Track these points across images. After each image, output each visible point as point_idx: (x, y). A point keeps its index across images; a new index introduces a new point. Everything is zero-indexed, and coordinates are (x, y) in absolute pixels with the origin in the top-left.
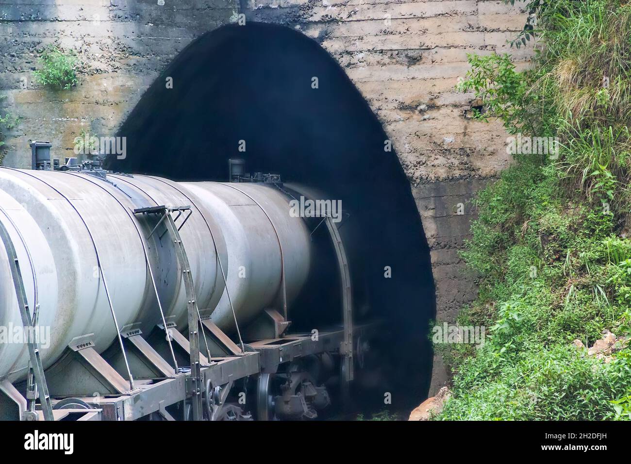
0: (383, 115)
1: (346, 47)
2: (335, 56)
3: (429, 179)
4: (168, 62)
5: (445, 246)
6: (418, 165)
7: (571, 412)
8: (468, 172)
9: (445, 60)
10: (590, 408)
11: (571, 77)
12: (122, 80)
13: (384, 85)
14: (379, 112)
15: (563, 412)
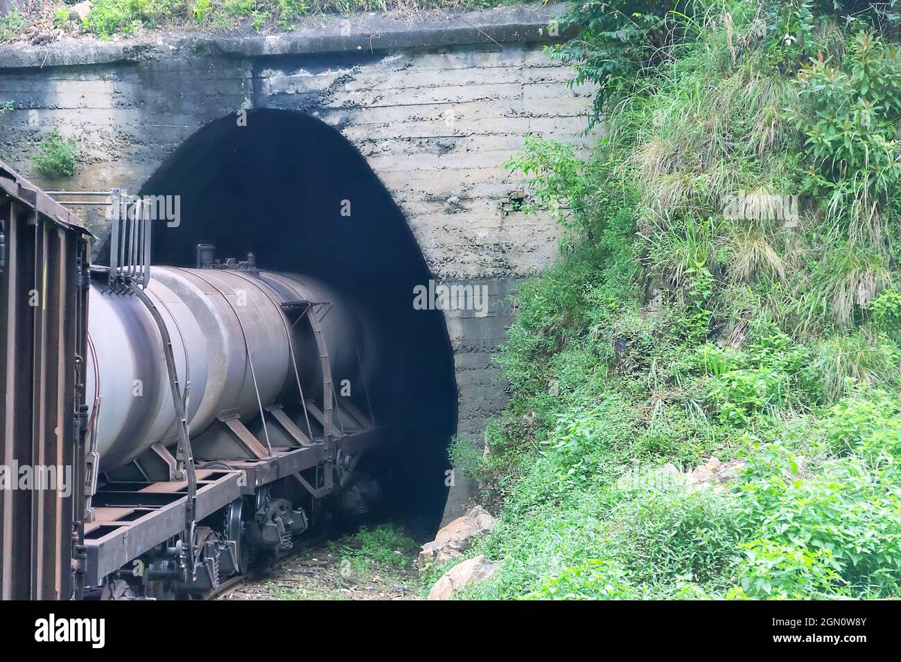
0: (407, 207)
1: (368, 135)
2: (356, 145)
3: (457, 277)
4: (172, 151)
5: (472, 349)
6: (445, 262)
7: (684, 555)
8: (503, 269)
9: (482, 148)
10: (710, 550)
11: (658, 161)
12: (122, 169)
13: (411, 175)
14: (403, 204)
15: (674, 555)
